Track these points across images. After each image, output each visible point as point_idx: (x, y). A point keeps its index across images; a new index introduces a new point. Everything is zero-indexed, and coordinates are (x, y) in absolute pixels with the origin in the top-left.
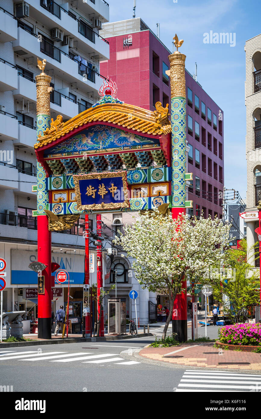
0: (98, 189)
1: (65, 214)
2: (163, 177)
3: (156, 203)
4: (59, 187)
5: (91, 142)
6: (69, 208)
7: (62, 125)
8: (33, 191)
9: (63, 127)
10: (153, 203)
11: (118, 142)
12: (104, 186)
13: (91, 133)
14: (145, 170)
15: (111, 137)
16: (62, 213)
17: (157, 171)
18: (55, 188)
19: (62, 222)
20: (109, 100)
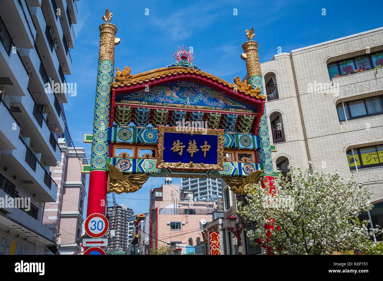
0: (187, 146)
1: (134, 173)
2: (252, 144)
3: (246, 169)
4: (127, 140)
5: (176, 96)
6: (140, 165)
7: (132, 76)
8: (85, 141)
9: (132, 78)
10: (243, 169)
11: (208, 101)
12: (195, 143)
13: (177, 87)
14: (233, 135)
15: (199, 95)
16: (131, 170)
17: (245, 138)
18: (122, 139)
19: (127, 182)
20: (187, 64)
